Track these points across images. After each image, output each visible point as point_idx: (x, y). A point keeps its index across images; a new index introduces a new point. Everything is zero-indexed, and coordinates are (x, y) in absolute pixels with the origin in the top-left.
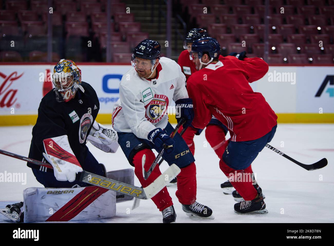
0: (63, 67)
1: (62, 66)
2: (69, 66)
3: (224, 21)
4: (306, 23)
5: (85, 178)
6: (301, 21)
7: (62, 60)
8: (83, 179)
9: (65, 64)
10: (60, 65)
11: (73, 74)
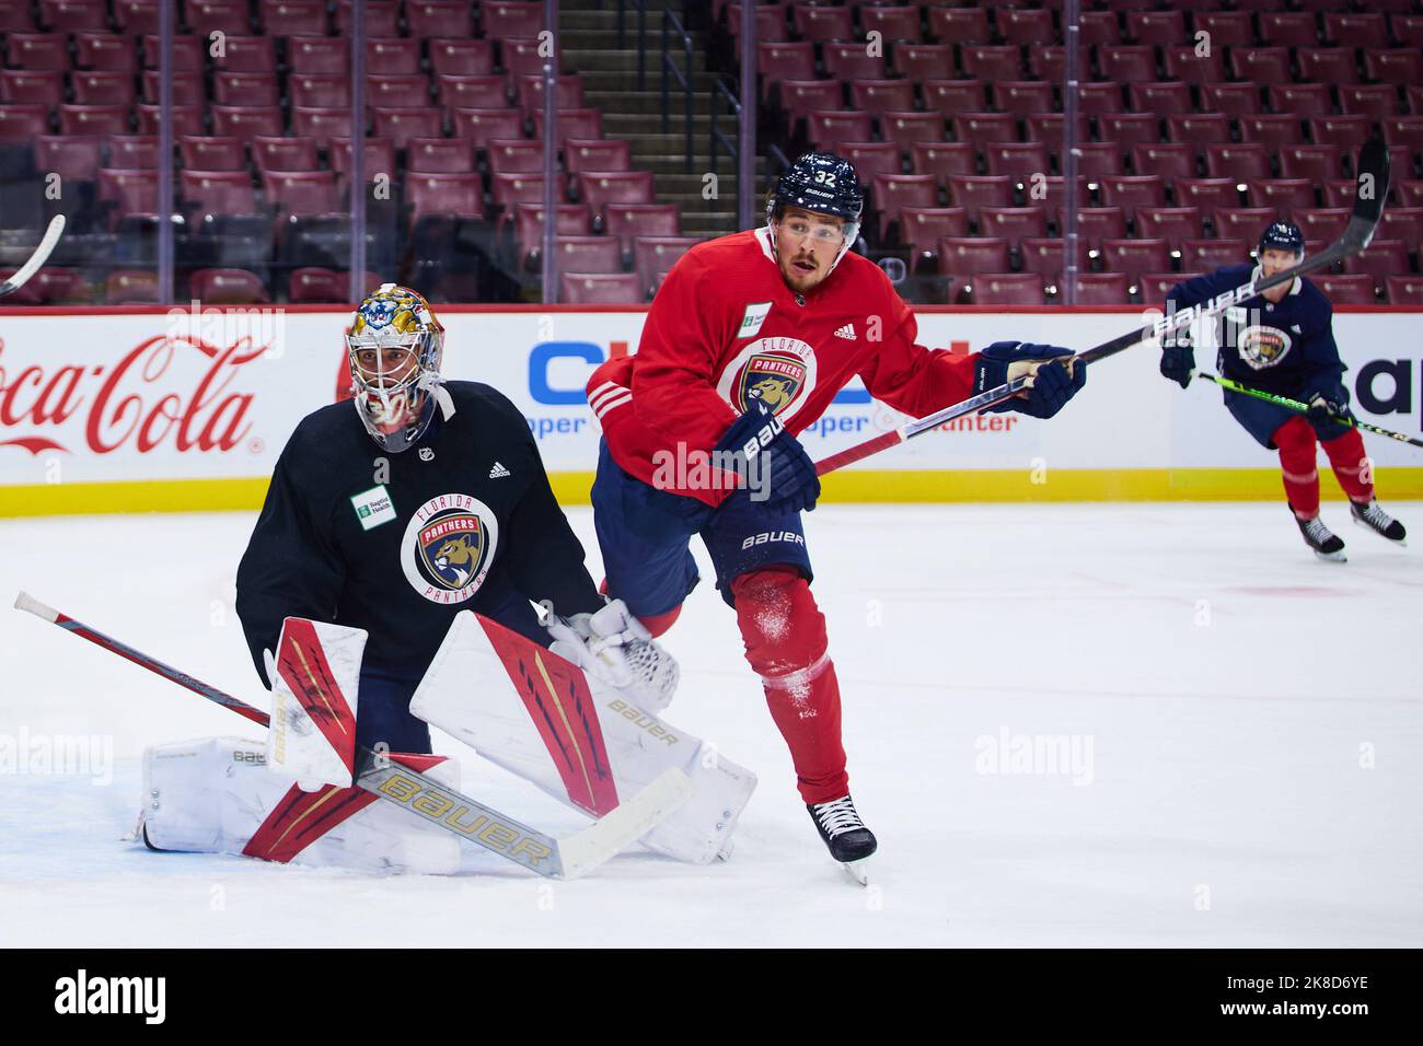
0: (392, 311)
1: (389, 306)
2: (411, 310)
3: (927, 166)
4: (1200, 170)
5: (367, 772)
6: (1183, 162)
7: (387, 288)
8: (361, 775)
9: (398, 303)
10: (384, 304)
11: (423, 339)
